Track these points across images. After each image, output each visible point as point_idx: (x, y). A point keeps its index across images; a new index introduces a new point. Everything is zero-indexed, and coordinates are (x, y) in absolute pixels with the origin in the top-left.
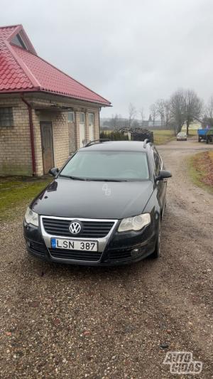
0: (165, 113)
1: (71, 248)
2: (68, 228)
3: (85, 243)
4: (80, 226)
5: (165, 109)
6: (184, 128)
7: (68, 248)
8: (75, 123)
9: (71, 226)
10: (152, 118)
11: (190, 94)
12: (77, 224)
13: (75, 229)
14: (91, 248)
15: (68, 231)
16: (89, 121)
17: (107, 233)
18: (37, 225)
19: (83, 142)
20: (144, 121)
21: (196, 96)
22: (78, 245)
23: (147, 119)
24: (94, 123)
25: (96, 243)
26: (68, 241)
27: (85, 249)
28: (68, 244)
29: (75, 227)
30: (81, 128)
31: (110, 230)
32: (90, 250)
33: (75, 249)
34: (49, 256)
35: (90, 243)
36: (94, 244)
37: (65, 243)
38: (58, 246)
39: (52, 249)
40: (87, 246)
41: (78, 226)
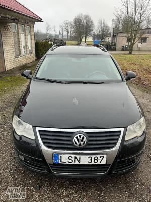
0: (69, 30)
1: (77, 163)
2: (72, 141)
3: (93, 156)
4: (85, 139)
5: (69, 27)
6: (83, 40)
7: (73, 163)
8: (18, 33)
9: (75, 139)
10: (61, 33)
11: (86, 17)
12: (82, 136)
13: (80, 142)
14: (99, 161)
15: (73, 144)
16: (27, 32)
17: (115, 144)
18: (33, 138)
19: (24, 48)
20: (56, 35)
21: (90, 19)
22: (85, 160)
23: (58, 34)
24: (31, 34)
25: (105, 156)
26: (73, 156)
27: (93, 163)
28: (74, 159)
29: (80, 139)
30: (22, 37)
31: (117, 140)
32: (98, 163)
33: (81, 163)
34: (50, 171)
35: (98, 156)
36: (103, 157)
37: (70, 158)
38: (61, 161)
39: (54, 164)
40: (95, 160)
41: (83, 138)
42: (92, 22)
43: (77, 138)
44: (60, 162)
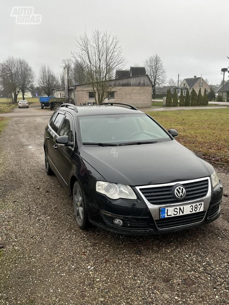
1: (181, 214)
2: (173, 194)
3: (194, 205)
4: (184, 190)
7: (178, 215)
9: (176, 191)
11: (21, 63)
12: (181, 188)
13: (181, 193)
14: (198, 209)
15: (175, 197)
17: (207, 191)
18: (135, 197)
21: (27, 66)
22: (187, 209)
25: (203, 203)
26: (178, 207)
27: (194, 212)
28: (178, 211)
29: (180, 191)
31: (207, 187)
32: (198, 211)
33: (185, 214)
34: (156, 229)
35: (198, 204)
36: (201, 204)
37: (176, 210)
38: (167, 215)
39: (161, 220)
40: (195, 208)
41: (183, 189)
42: (30, 70)
43: (177, 190)
44: (166, 217)
